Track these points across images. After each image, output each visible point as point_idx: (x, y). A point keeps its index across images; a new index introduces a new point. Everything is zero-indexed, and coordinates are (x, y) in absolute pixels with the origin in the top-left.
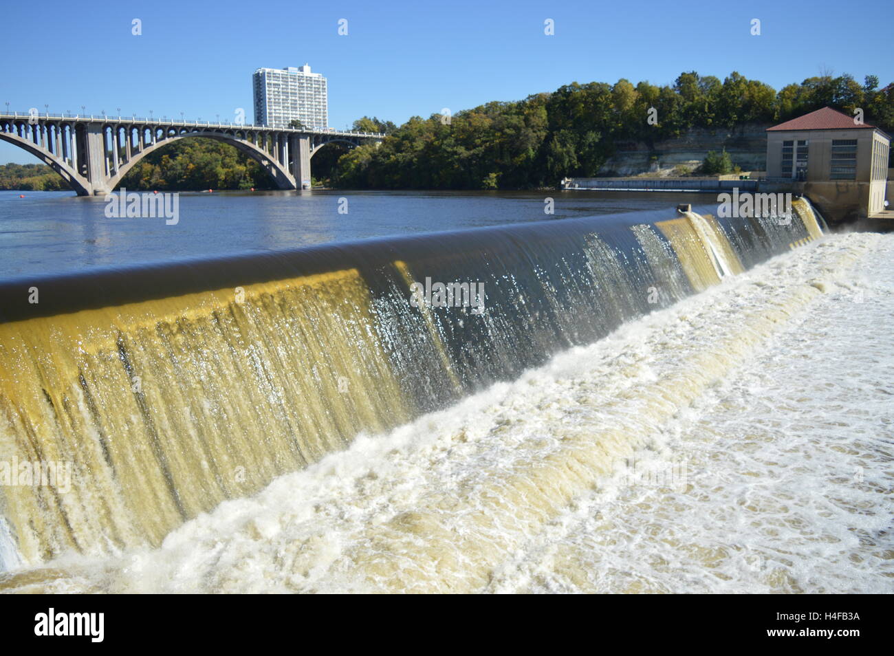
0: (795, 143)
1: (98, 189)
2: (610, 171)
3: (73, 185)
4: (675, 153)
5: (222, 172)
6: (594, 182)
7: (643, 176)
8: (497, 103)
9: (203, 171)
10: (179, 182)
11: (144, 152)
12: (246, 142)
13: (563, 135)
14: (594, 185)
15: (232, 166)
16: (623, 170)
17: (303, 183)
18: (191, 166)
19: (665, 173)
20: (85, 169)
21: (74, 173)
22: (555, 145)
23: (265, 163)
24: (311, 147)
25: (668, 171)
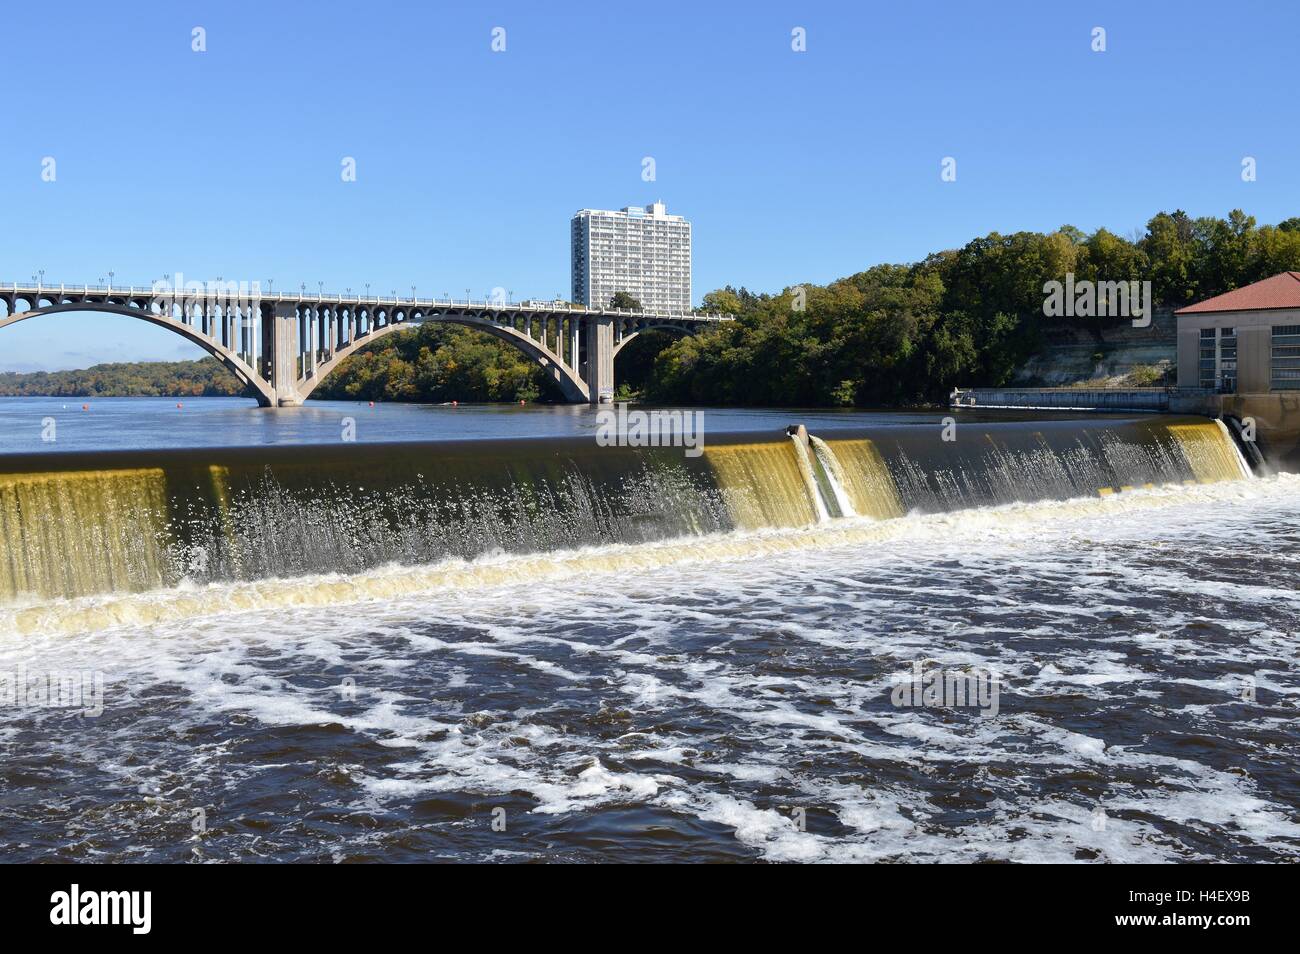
0: (1218, 332)
1: (286, 397)
2: (1033, 377)
3: (251, 391)
4: (1137, 347)
5: (493, 375)
6: (999, 396)
7: (1081, 385)
8: (887, 266)
9: (469, 372)
10: (433, 389)
11: (355, 345)
12: (511, 330)
13: (956, 319)
14: (998, 400)
15: (511, 366)
16: (1054, 375)
17: (601, 393)
18: (452, 365)
19: (1115, 382)
20: (269, 368)
21: (253, 374)
22: (942, 335)
23: (544, 362)
24: (616, 336)
25: (1120, 378)
